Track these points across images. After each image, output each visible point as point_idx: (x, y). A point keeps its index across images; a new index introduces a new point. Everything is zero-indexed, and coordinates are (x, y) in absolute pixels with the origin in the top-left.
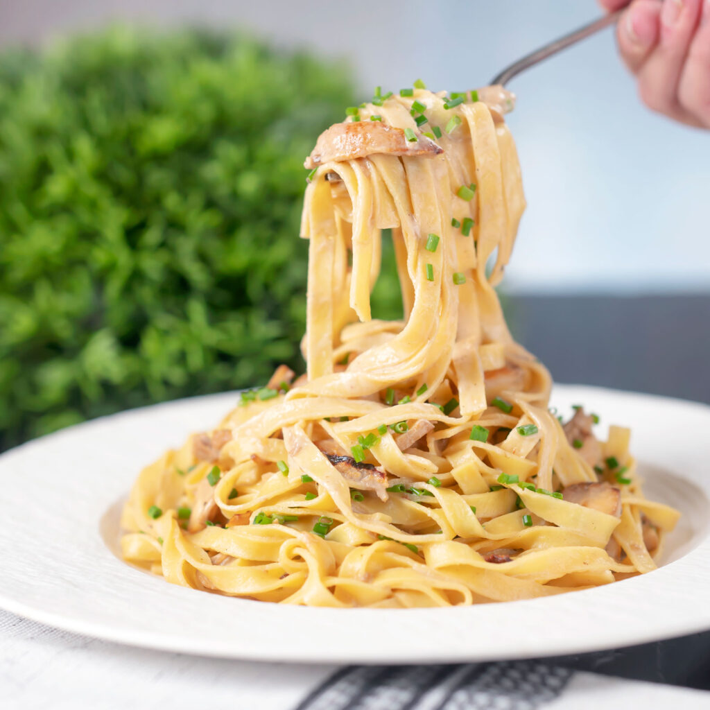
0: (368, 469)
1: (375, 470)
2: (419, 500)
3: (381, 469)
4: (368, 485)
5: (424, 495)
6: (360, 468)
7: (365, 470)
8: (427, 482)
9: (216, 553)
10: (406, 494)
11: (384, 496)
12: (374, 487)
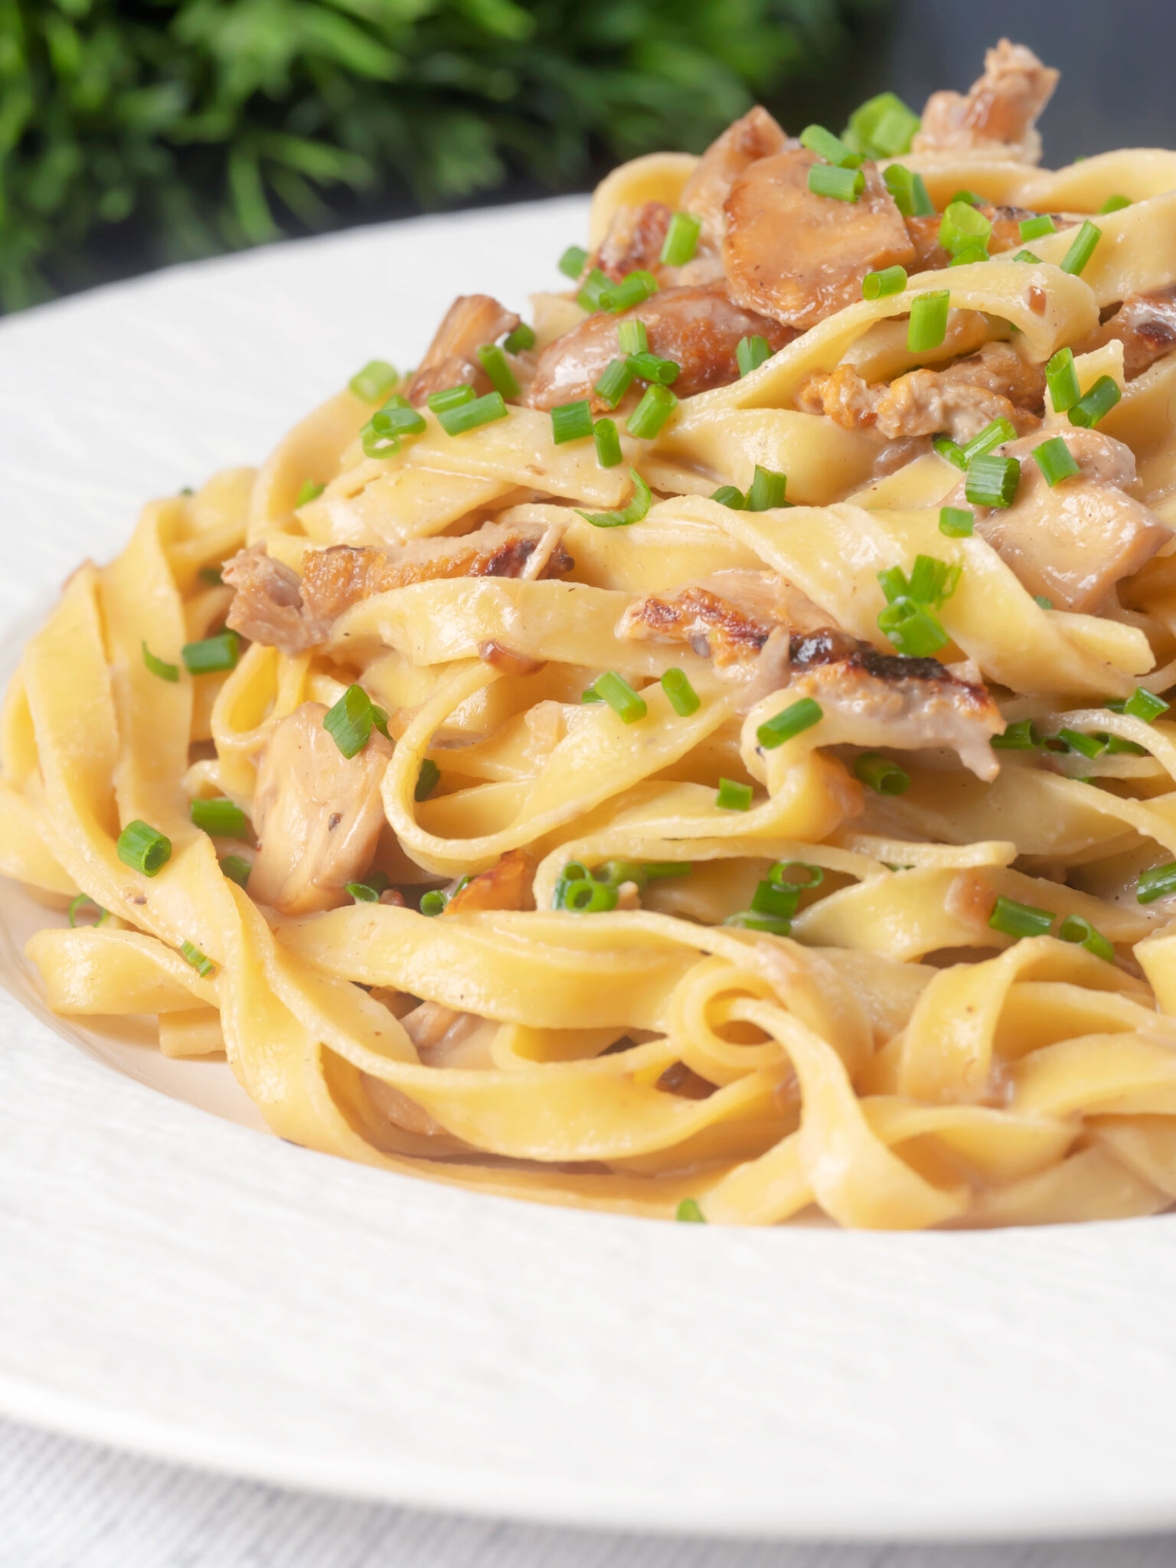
0: (925, 677)
1: (947, 678)
2: (1095, 772)
3: (968, 671)
4: (929, 734)
5: (1108, 752)
6: (898, 677)
7: (917, 683)
8: (1115, 704)
9: (418, 1002)
10: (1046, 754)
11: (985, 766)
12: (949, 735)
